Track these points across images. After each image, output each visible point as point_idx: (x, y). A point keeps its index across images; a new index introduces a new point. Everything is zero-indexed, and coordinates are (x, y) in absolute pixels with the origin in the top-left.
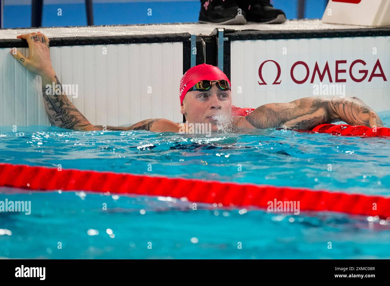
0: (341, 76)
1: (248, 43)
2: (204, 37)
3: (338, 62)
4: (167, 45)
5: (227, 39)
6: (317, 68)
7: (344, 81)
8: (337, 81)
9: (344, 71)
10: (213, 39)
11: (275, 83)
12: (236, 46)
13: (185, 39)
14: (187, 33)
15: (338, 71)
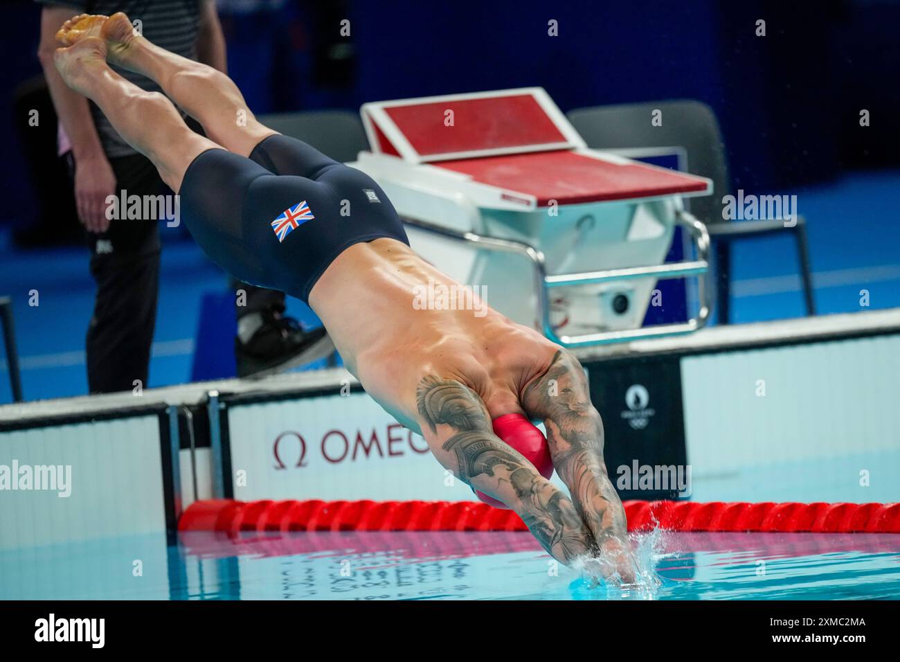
0: (396, 447)
1: (256, 409)
2: (189, 407)
3: (390, 428)
4: (134, 423)
5: (223, 406)
6: (359, 438)
7: (400, 454)
8: (391, 454)
9: (399, 440)
10: (201, 409)
11: (300, 465)
12: (237, 416)
13: (160, 412)
14: (163, 403)
15: (390, 440)
